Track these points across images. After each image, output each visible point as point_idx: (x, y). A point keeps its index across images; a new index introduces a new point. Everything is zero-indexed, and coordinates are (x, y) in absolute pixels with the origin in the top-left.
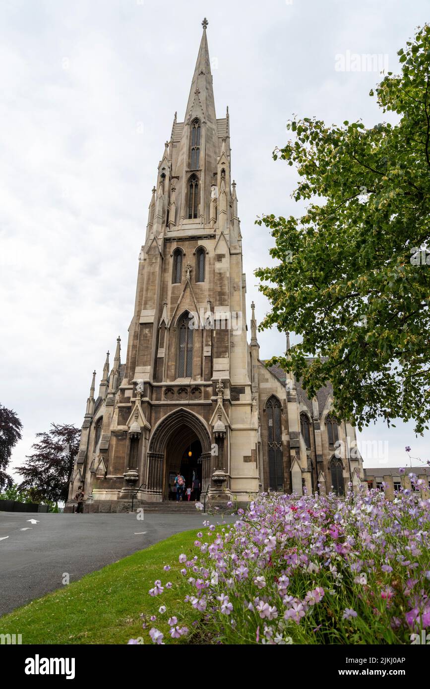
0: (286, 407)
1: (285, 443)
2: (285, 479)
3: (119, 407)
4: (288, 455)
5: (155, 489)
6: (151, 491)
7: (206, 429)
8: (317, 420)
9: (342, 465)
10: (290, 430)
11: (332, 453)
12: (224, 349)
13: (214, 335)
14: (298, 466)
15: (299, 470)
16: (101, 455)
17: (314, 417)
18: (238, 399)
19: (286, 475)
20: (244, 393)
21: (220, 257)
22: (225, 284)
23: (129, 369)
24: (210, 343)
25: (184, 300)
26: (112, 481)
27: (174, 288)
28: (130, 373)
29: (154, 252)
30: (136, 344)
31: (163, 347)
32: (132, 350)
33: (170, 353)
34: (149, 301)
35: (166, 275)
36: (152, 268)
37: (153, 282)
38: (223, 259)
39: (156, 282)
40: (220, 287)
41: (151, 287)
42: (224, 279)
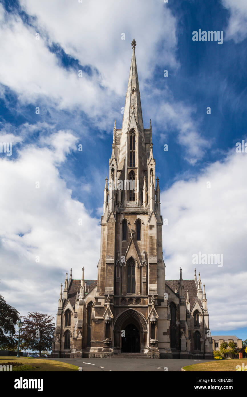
0: (179, 308)
1: (178, 326)
2: (177, 343)
3: (95, 307)
4: (179, 331)
6: (116, 348)
10: (181, 319)
12: (154, 279)
13: (149, 271)
15: (185, 338)
16: (79, 330)
18: (160, 305)
19: (177, 340)
21: (151, 227)
22: (154, 243)
23: (99, 287)
24: (146, 275)
25: (130, 251)
27: (123, 243)
28: (100, 290)
29: (112, 221)
30: (102, 274)
31: (119, 276)
32: (100, 277)
33: (123, 280)
34: (110, 250)
35: (118, 235)
36: (110, 231)
37: (112, 239)
38: (153, 228)
39: (114, 240)
40: (151, 244)
41: (111, 242)
42: (154, 240)
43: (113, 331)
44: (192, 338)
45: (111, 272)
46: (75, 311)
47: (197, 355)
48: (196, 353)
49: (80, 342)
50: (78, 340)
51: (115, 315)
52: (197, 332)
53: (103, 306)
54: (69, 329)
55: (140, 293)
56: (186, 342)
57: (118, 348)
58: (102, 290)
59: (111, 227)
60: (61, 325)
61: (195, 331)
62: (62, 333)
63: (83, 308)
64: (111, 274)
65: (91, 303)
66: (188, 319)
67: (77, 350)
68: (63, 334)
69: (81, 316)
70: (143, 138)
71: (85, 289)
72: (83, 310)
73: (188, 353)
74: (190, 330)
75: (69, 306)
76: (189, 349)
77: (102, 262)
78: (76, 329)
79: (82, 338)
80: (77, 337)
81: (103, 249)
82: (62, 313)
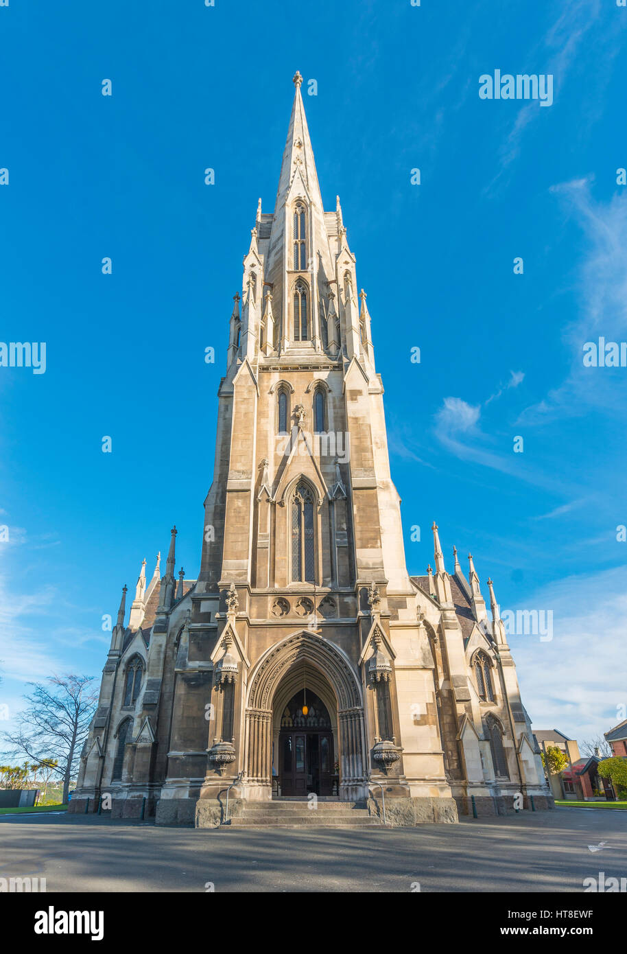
3: (190, 630)
4: (450, 713)
5: (259, 775)
6: (253, 781)
7: (346, 667)
9: (501, 728)
12: (372, 535)
13: (354, 512)
16: (145, 712)
18: (396, 618)
20: (406, 608)
21: (354, 395)
22: (364, 434)
23: (207, 566)
24: (345, 526)
25: (297, 459)
26: (178, 761)
28: (209, 573)
29: (247, 383)
30: (218, 527)
31: (266, 531)
33: (277, 541)
34: (241, 456)
35: (263, 421)
36: (243, 406)
37: (247, 429)
38: (359, 398)
39: (253, 430)
40: (357, 438)
41: (243, 435)
42: (363, 427)
45: (242, 515)
49: (147, 757)
50: (140, 749)
55: (330, 579)
57: (262, 781)
58: (213, 574)
59: (246, 395)
62: (112, 728)
63: (164, 644)
64: (242, 521)
67: (133, 788)
68: (114, 731)
69: (156, 668)
72: (163, 649)
77: (217, 493)
78: (138, 709)
79: (152, 743)
80: (139, 739)
81: (222, 457)
82: (118, 665)
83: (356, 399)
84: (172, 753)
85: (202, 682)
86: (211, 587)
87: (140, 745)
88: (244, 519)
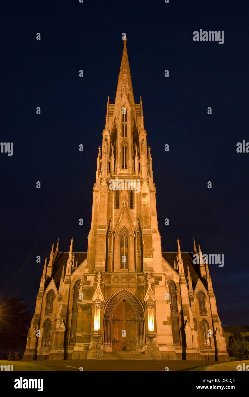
0: (180, 288)
1: (180, 312)
2: (180, 336)
3: (83, 288)
5: (108, 342)
6: (106, 344)
7: (139, 303)
8: (192, 295)
10: (183, 303)
11: (202, 317)
12: (150, 253)
13: (143, 243)
14: (189, 327)
15: (190, 329)
16: (62, 318)
17: (190, 293)
18: (158, 284)
19: (181, 333)
20: (162, 280)
21: (144, 195)
22: (147, 212)
23: (89, 262)
24: (140, 248)
25: (123, 220)
26: (79, 337)
27: (115, 211)
28: (89, 265)
29: (104, 189)
30: (93, 246)
31: (111, 249)
32: (91, 250)
33: (115, 253)
34: (102, 219)
35: (110, 203)
36: (103, 199)
37: (104, 208)
38: (146, 196)
39: (106, 208)
40: (145, 213)
41: (103, 211)
42: (147, 209)
43: (104, 319)
44: (199, 329)
45: (102, 244)
46: (59, 293)
47: (207, 354)
48: (205, 352)
49: (63, 336)
50: (60, 333)
51: (106, 297)
52: (205, 321)
53: (93, 286)
54: (50, 317)
55: (134, 269)
56: (192, 335)
57: (109, 345)
58: (91, 266)
59: (104, 194)
60: (41, 312)
61: (201, 320)
63: (68, 288)
65: (79, 281)
66: (192, 303)
67: (57, 348)
68: (42, 325)
69: (65, 299)
70: (134, 111)
71: (72, 264)
72: (68, 290)
73: (196, 352)
74: (195, 317)
75: (52, 285)
76: (196, 345)
77: (93, 233)
78: (58, 316)
79: (65, 331)
80: (59, 328)
81: (94, 218)
82: (44, 295)
83: (145, 197)
84: (77, 334)
85: (87, 307)
86: (90, 271)
87: (60, 331)
88: (103, 246)
